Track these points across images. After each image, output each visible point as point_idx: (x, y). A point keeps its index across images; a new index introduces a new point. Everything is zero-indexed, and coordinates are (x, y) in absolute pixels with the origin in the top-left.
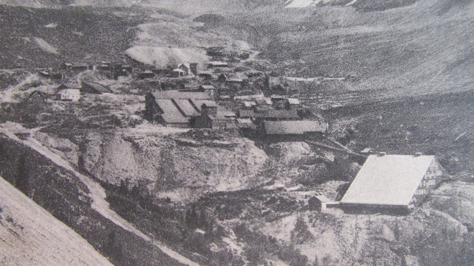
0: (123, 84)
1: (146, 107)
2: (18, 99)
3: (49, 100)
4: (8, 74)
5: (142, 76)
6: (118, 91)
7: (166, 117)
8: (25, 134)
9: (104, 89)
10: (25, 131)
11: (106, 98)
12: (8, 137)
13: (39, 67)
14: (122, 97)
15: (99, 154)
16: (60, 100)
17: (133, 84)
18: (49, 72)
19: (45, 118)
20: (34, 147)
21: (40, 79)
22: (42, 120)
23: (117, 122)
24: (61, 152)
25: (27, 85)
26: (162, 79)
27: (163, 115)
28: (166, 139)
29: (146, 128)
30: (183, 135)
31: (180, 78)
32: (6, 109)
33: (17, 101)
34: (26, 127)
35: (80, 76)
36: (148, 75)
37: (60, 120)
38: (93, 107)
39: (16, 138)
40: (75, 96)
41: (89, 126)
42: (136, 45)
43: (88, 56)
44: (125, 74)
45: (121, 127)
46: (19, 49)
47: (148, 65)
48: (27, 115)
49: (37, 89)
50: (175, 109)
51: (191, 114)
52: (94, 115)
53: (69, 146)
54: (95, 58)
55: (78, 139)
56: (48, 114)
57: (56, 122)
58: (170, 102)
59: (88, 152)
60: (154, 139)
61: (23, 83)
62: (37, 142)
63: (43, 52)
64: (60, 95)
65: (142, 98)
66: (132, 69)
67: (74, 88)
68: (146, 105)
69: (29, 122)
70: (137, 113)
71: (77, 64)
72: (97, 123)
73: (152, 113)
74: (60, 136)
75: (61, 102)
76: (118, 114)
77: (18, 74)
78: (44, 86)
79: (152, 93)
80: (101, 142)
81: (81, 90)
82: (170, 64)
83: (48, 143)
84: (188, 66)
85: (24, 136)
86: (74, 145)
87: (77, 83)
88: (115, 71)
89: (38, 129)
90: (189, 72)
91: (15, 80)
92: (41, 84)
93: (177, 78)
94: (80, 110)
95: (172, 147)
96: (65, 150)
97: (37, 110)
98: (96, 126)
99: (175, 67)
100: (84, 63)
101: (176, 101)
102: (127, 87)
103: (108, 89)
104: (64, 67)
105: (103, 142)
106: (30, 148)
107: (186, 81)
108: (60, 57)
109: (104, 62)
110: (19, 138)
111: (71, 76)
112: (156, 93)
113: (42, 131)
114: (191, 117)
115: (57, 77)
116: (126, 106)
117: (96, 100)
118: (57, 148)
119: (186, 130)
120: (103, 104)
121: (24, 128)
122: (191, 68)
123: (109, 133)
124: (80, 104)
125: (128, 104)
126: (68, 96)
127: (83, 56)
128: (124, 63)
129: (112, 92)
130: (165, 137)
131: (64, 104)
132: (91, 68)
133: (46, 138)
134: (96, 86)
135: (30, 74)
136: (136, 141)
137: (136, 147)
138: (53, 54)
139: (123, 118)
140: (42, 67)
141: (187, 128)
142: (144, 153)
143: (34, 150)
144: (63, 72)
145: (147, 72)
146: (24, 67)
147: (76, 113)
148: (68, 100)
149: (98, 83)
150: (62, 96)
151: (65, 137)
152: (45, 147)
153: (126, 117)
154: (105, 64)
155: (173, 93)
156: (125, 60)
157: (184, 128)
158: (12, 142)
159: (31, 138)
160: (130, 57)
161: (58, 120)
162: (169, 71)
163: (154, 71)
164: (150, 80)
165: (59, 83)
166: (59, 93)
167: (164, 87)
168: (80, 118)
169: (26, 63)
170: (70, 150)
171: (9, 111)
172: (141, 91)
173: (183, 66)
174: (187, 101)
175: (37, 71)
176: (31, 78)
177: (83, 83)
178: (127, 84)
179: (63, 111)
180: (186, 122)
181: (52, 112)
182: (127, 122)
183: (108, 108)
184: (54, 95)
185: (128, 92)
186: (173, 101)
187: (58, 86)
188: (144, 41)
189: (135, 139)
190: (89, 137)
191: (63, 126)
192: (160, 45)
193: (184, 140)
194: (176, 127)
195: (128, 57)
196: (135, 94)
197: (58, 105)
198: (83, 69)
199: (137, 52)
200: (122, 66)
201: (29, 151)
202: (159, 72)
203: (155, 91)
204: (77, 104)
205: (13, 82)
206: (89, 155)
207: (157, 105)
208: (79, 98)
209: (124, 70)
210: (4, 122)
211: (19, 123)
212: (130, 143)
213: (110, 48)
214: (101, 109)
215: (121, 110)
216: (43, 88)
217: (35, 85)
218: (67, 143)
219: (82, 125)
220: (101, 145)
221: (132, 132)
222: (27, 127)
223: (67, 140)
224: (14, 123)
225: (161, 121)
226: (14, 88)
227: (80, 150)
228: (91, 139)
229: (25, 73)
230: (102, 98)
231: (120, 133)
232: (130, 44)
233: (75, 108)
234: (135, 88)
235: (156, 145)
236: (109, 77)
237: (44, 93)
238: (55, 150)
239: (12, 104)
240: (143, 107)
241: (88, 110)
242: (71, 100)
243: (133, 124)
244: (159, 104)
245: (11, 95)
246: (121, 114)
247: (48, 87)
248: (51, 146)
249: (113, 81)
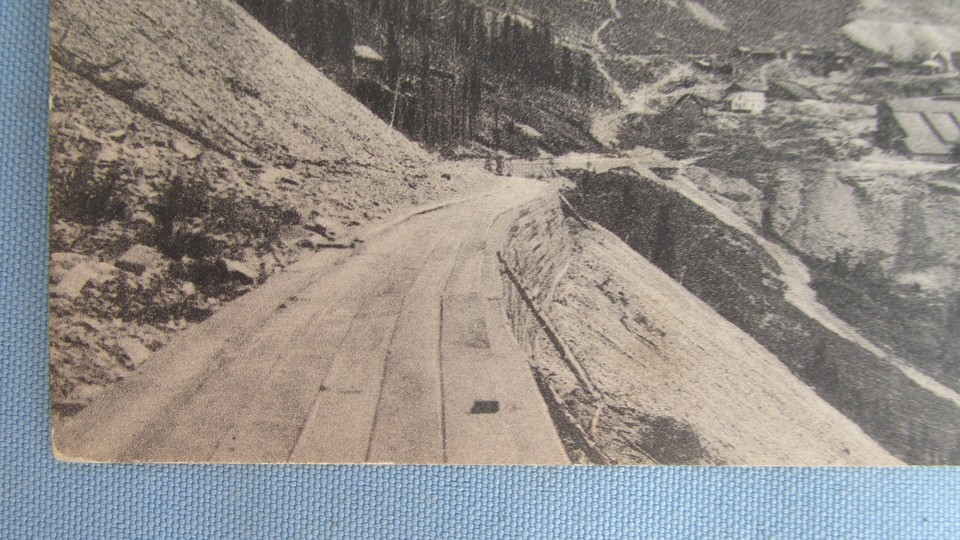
0: (839, 84)
1: (879, 126)
2: (657, 108)
3: (711, 111)
4: (640, 63)
5: (871, 72)
6: (831, 98)
7: (911, 143)
8: (669, 169)
9: (807, 94)
10: (669, 163)
11: (809, 108)
12: (638, 174)
13: (695, 53)
14: (837, 107)
15: (797, 205)
16: (730, 111)
17: (856, 85)
18: (710, 61)
19: (705, 142)
20: (684, 192)
21: (694, 73)
22: (700, 145)
23: (828, 151)
24: (731, 201)
25: (671, 83)
26: (904, 79)
27: (907, 141)
28: (912, 182)
29: (877, 164)
30: (941, 174)
31: (934, 77)
32: (635, 125)
33: (654, 112)
34: (670, 157)
35: (764, 70)
36: (881, 71)
37: (730, 146)
38: (787, 125)
39: (653, 177)
40: (757, 104)
41: (779, 156)
42: (859, 18)
43: (779, 36)
44: (841, 68)
45: (836, 160)
46: (658, 20)
47: (880, 53)
48: (672, 137)
49: (689, 91)
50: (926, 130)
51: (954, 139)
52: (789, 137)
53: (746, 191)
54: (791, 40)
55: (762, 178)
56: (710, 135)
57: (724, 150)
58: (917, 118)
59: (779, 202)
60: (891, 181)
61: (666, 80)
62: (690, 184)
63: (699, 27)
64: (730, 102)
65: (872, 110)
66: (853, 60)
67: (755, 91)
68: (879, 121)
69: (677, 149)
70: (862, 136)
71: (759, 49)
72: (795, 152)
73: (888, 136)
74: (731, 174)
75: (731, 114)
76: (831, 137)
77: (657, 65)
78: (703, 87)
79: (888, 101)
80: (801, 186)
81: (767, 94)
82: (918, 52)
83: (709, 186)
84: (947, 56)
85: (667, 172)
86: (755, 189)
87: (760, 81)
88: (827, 63)
89: (691, 160)
90: (951, 67)
91: (651, 74)
92: (695, 82)
93: (929, 77)
94: (766, 128)
95: (921, 196)
96: (739, 198)
97: (690, 127)
98: (792, 158)
99: (926, 57)
100: (772, 46)
101: (929, 115)
102: (846, 90)
103: (812, 93)
104: (737, 53)
105: (805, 185)
106: (677, 194)
107: (944, 83)
108: (729, 36)
109: (805, 46)
110: (659, 176)
111: (749, 70)
112: (895, 103)
113: (698, 164)
114: (955, 143)
115: (726, 71)
116: (844, 123)
117: (792, 112)
118: (725, 195)
119: (946, 167)
120: (805, 119)
121: (668, 159)
122: (953, 60)
123: (815, 170)
124: (766, 118)
125: (847, 119)
126: (744, 105)
127: (769, 36)
128: (838, 49)
129: (819, 98)
130: (910, 178)
131: (737, 118)
132: (783, 55)
133: (706, 176)
134: (791, 87)
135: (678, 64)
136: (862, 185)
137: (862, 195)
138: (717, 31)
139: (839, 144)
140: (698, 53)
141: (947, 162)
142: (875, 206)
143: (684, 198)
144: (735, 63)
145: (880, 65)
146: (667, 52)
147: (758, 134)
148: (744, 111)
149: (795, 83)
150: (733, 105)
151: (740, 175)
152: (703, 193)
153: (845, 143)
154: (808, 49)
155: (924, 102)
156: (841, 44)
157: (941, 162)
158: (647, 183)
159: (679, 177)
160: (848, 39)
161: (727, 147)
162: (916, 64)
163: (890, 63)
164: (885, 79)
165: (728, 81)
166: (729, 99)
167: (909, 91)
168: (764, 143)
169: (671, 45)
170: (748, 198)
171: (640, 128)
172: (869, 97)
173: (939, 57)
174: (946, 117)
175: (690, 59)
176: (680, 71)
177: (770, 83)
178: (846, 86)
179: (735, 130)
180: (945, 152)
181: (715, 131)
182: (845, 152)
183: (813, 125)
184: (719, 102)
185: (846, 100)
186: (923, 115)
187: (727, 86)
188: (873, 12)
189: (860, 181)
190: (781, 177)
191: (736, 156)
192: (901, 18)
193: (942, 183)
194: (928, 161)
195: (846, 39)
196: (860, 103)
197: (726, 120)
198: (769, 57)
199: (861, 30)
200: (838, 54)
201: (676, 201)
202: (899, 65)
203: (892, 98)
204: (760, 119)
205: (648, 78)
206: (781, 207)
207: (896, 123)
208: (763, 108)
209: (840, 61)
210: (632, 148)
211: (658, 149)
212: (852, 188)
213: (816, 22)
214: (803, 127)
215: (835, 129)
216: (701, 90)
217: (686, 84)
218: (741, 186)
219: (768, 155)
220: (802, 191)
221: (854, 167)
222: (672, 158)
223: (742, 180)
224: (649, 150)
225: (902, 150)
226: (649, 89)
227: (765, 199)
228: (783, 179)
229: (669, 63)
230: (802, 109)
231: (834, 170)
232: (850, 16)
233: (757, 126)
234: (859, 93)
235: (895, 192)
236: (813, 72)
237: (702, 99)
238: (721, 198)
239: (646, 117)
240: (873, 125)
241: (781, 128)
242: (749, 112)
243: (857, 154)
244: (901, 121)
245: (643, 101)
246: (837, 138)
247: (709, 88)
248: (715, 192)
249: (821, 80)
